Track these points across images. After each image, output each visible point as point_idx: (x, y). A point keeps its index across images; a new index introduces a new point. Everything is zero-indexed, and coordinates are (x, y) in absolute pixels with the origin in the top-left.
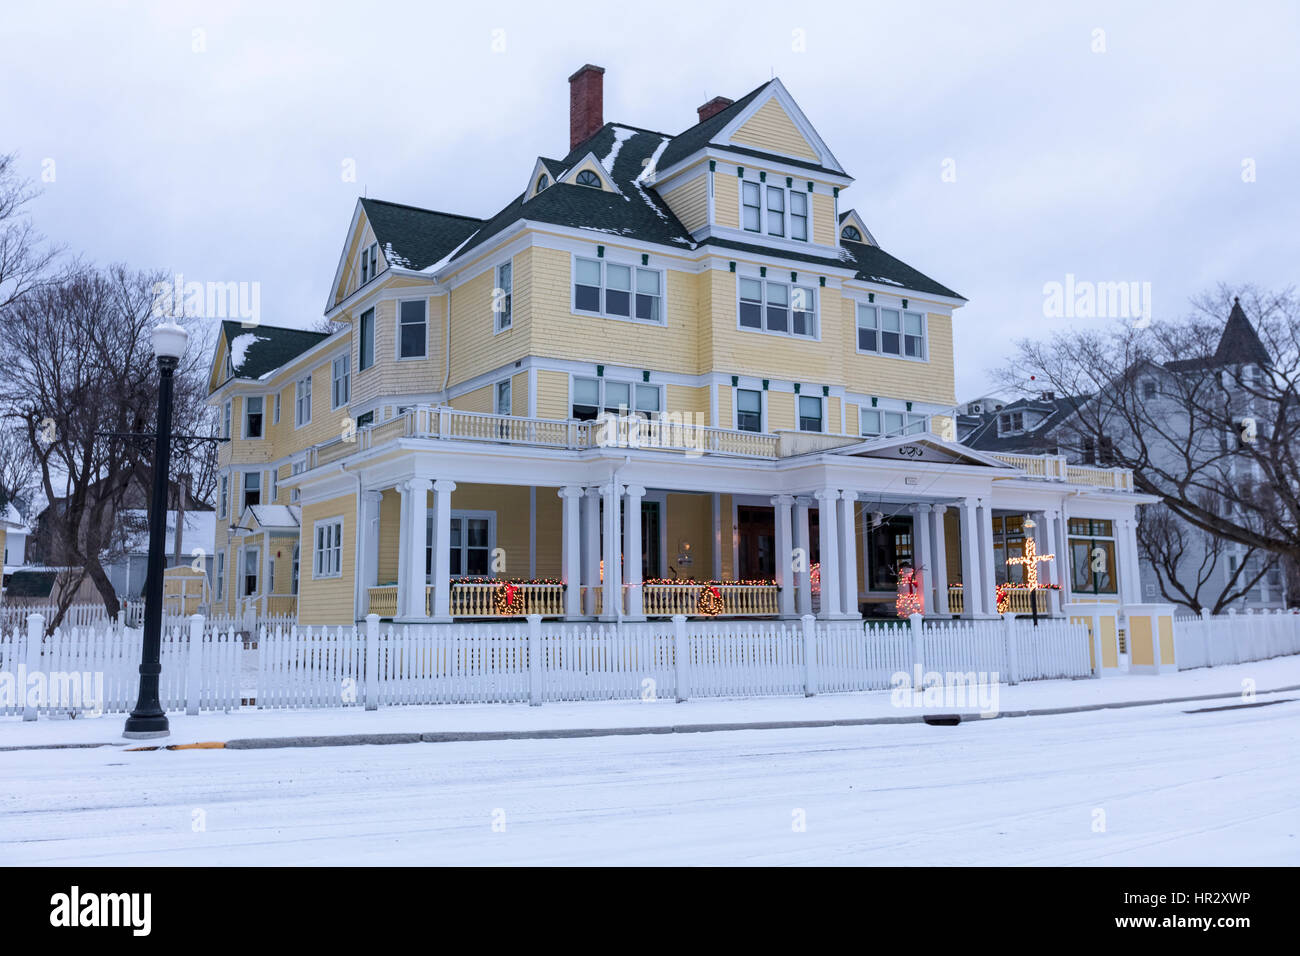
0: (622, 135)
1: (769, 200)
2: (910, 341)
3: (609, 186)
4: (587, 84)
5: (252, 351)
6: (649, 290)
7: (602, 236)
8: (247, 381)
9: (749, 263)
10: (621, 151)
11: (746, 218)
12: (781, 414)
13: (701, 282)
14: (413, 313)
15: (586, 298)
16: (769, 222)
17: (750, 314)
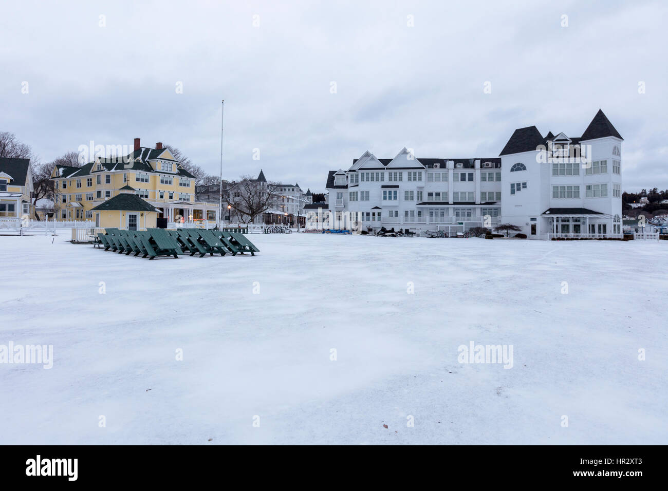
0: (143, 150)
1: (166, 165)
2: (188, 184)
3: (141, 161)
4: (137, 141)
5: (64, 172)
6: (147, 178)
7: (140, 171)
8: (64, 178)
9: (162, 175)
10: (143, 153)
11: (162, 168)
12: (166, 196)
13: (155, 177)
14: (108, 177)
15: (138, 180)
16: (166, 169)
17: (162, 182)
